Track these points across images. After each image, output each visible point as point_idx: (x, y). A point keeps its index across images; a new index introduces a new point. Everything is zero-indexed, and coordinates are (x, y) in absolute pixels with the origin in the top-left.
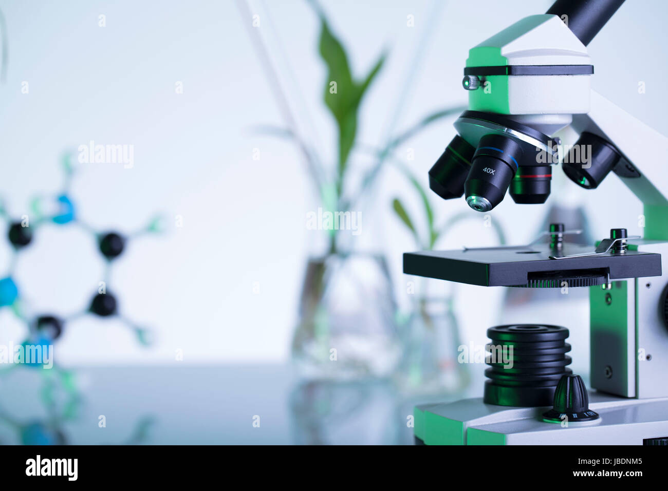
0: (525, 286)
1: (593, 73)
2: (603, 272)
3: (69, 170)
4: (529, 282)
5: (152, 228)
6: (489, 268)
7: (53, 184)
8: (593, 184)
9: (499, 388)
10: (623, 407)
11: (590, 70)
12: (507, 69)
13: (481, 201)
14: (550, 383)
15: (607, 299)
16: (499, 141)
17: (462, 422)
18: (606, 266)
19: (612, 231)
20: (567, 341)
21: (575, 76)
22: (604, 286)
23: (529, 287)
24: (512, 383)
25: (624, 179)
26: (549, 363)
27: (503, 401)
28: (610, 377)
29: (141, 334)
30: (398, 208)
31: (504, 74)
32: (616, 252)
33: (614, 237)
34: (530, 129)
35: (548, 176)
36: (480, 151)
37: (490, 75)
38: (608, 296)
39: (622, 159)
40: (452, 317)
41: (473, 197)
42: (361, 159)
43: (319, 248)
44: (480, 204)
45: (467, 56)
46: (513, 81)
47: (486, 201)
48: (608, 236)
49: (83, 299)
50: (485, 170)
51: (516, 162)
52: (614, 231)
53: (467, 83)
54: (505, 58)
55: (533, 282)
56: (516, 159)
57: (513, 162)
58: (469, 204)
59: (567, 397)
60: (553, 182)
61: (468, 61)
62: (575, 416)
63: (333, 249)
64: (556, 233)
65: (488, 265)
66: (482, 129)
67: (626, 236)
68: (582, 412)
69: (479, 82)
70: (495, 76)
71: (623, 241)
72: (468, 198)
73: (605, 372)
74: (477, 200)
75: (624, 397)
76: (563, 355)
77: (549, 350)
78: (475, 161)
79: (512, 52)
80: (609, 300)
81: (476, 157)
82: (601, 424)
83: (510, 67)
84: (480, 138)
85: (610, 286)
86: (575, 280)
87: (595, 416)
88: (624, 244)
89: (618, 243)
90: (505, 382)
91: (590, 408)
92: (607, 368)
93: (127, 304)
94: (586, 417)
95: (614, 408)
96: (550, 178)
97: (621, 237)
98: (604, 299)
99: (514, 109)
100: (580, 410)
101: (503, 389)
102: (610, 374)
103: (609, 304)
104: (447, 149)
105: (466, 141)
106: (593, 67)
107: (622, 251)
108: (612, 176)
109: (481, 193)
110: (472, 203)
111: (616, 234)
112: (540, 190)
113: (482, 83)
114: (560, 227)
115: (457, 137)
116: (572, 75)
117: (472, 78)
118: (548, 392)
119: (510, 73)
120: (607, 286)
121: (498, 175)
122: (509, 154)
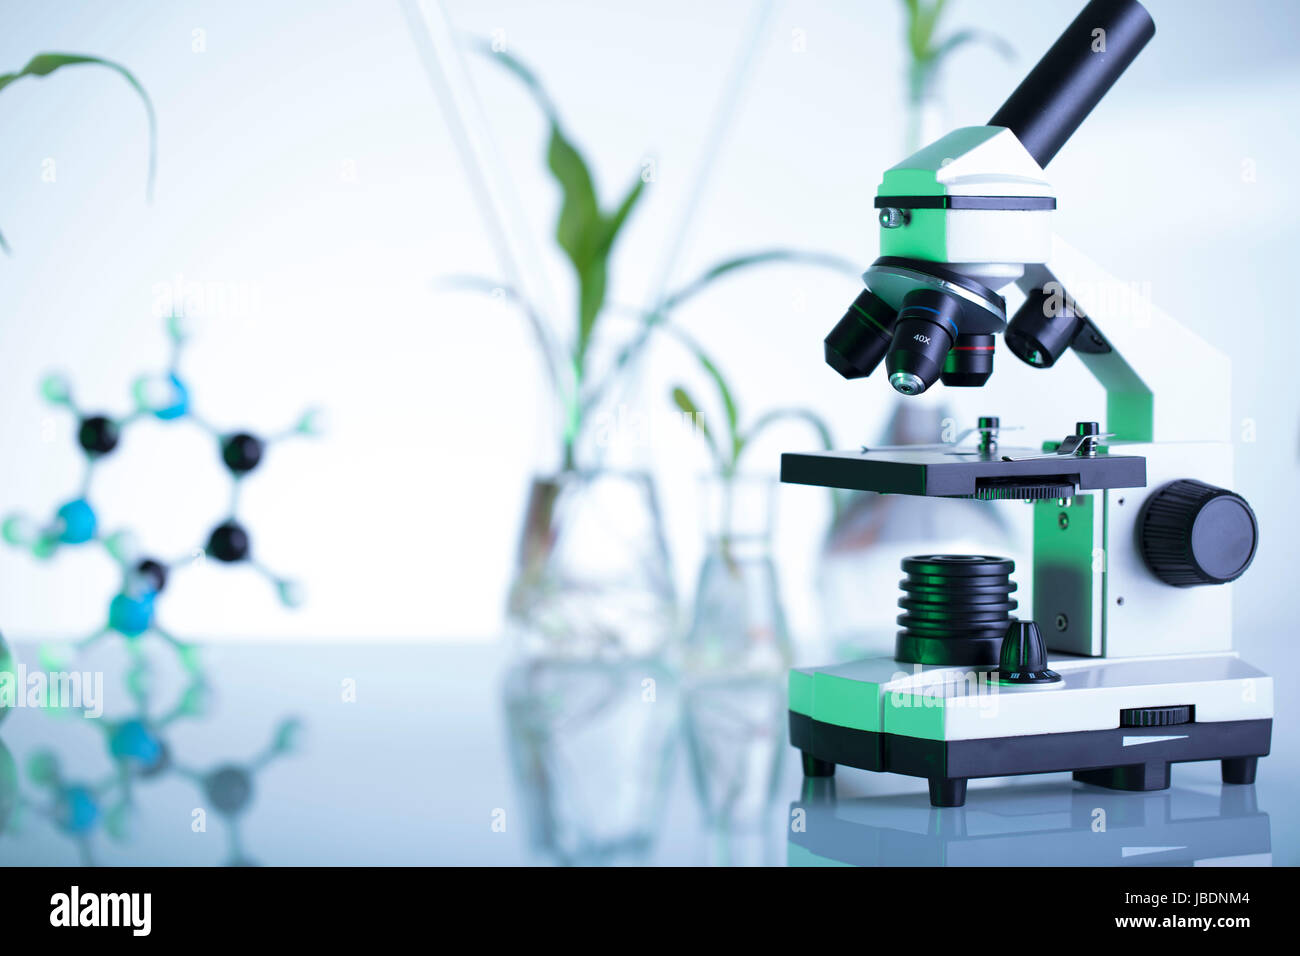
0: (972, 497)
1: (1055, 208)
2: (1066, 480)
3: (177, 335)
4: (977, 491)
5: (303, 428)
6: (926, 472)
7: (155, 356)
8: (1049, 360)
9: (921, 640)
10: (1087, 668)
11: (1052, 204)
12: (945, 200)
13: (911, 380)
14: (990, 634)
15: (1061, 521)
16: (934, 298)
17: (877, 684)
18: (1075, 472)
19: (1079, 425)
20: (1012, 577)
21: (1032, 212)
22: (1061, 502)
23: (976, 498)
24: (939, 633)
25: (1081, 354)
26: (988, 605)
27: (925, 658)
28: (1065, 629)
29: (284, 589)
30: (682, 400)
31: (940, 206)
32: (1083, 454)
33: (1082, 433)
34: (974, 283)
35: (990, 348)
36: (907, 313)
37: (917, 207)
38: (1064, 516)
39: (1087, 327)
40: (769, 565)
41: (900, 375)
42: (614, 328)
43: (548, 463)
44: (910, 384)
45: (880, 181)
46: (953, 216)
47: (918, 381)
48: (1073, 433)
49: (199, 533)
50: (917, 337)
51: (956, 328)
52: (1082, 426)
53: (885, 219)
54: (942, 185)
55: (982, 491)
56: (955, 322)
57: (952, 327)
58: (893, 384)
59: (1019, 650)
60: (996, 357)
61: (880, 187)
62: (1032, 676)
63: (569, 463)
64: (988, 429)
65: (925, 466)
66: (907, 282)
67: (1097, 433)
68: (1041, 672)
69: (902, 218)
70: (926, 210)
71: (1094, 438)
72: (893, 377)
73: (1057, 623)
74: (906, 378)
75: (1085, 655)
76: (1006, 595)
77: (988, 586)
78: (899, 327)
79: (951, 177)
80: (1065, 521)
81: (901, 321)
82: (1065, 688)
83: (949, 198)
84: (904, 294)
85: (1069, 502)
86: (1033, 490)
87: (1056, 678)
88: (1094, 443)
89: (1087, 442)
90: (929, 632)
91: (1049, 668)
92: (1060, 617)
93: (261, 543)
94: (1046, 678)
95: (1075, 669)
96: (993, 352)
97: (1090, 434)
98: (1057, 521)
99: (953, 255)
100: (1037, 668)
101: (928, 642)
102: (1064, 624)
103: (1065, 527)
104: (852, 310)
105: (880, 300)
106: (1055, 200)
107: (1092, 453)
108: (1069, 353)
109: (911, 369)
110: (897, 384)
111: (1084, 428)
112: (980, 368)
113: (907, 219)
114: (994, 422)
115: (865, 292)
116: (1029, 210)
117: (893, 211)
118: (989, 646)
119: (949, 206)
120: (1065, 502)
121: (933, 344)
122: (946, 316)
